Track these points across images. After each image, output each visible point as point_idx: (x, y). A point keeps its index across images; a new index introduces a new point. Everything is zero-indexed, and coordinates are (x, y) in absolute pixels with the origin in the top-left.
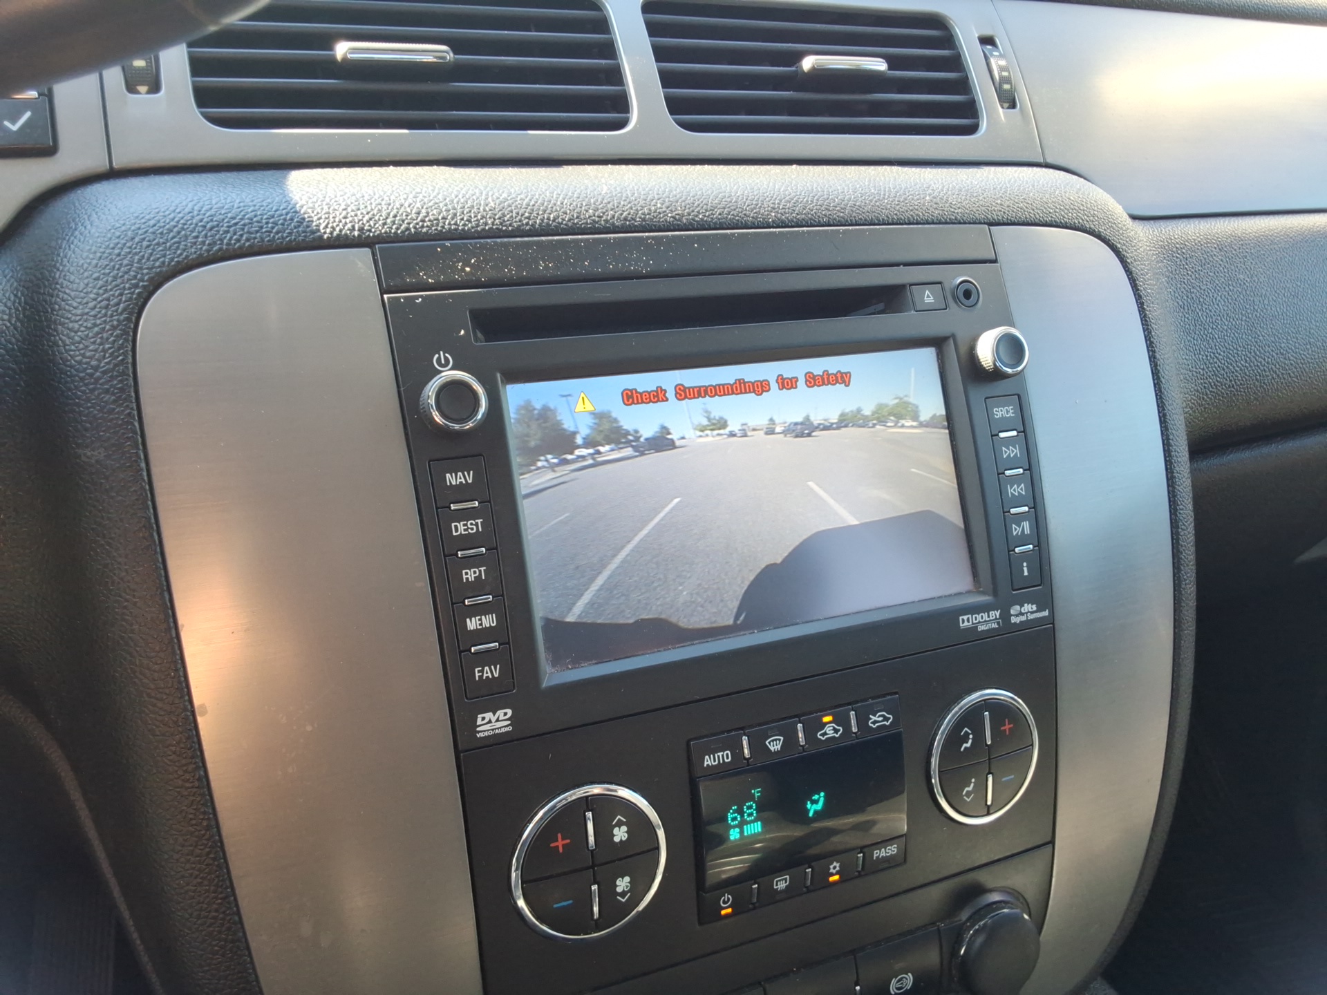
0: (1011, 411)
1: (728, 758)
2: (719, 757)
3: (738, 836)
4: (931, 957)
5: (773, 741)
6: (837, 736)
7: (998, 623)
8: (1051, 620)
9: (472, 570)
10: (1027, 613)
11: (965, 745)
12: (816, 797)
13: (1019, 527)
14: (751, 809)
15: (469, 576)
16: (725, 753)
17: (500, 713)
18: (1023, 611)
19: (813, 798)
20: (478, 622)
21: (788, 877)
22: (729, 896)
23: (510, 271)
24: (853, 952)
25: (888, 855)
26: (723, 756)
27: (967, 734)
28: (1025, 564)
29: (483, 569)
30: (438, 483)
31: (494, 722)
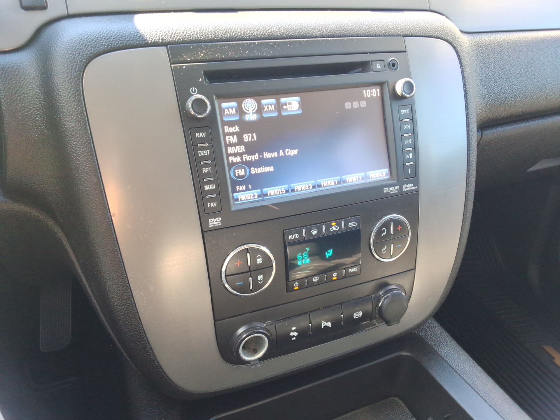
0: (408, 111)
1: (297, 236)
2: (294, 236)
3: (301, 264)
4: (369, 307)
5: (314, 231)
6: (337, 230)
7: (398, 191)
8: (418, 190)
9: (206, 168)
10: (409, 187)
11: (383, 234)
12: (329, 251)
13: (408, 155)
14: (306, 254)
15: (205, 171)
16: (297, 235)
17: (217, 219)
18: (408, 187)
19: (328, 251)
20: (209, 187)
21: (318, 277)
22: (297, 283)
23: (218, 55)
24: (341, 304)
25: (354, 271)
26: (296, 236)
27: (384, 230)
28: (409, 169)
29: (210, 168)
30: (193, 136)
31: (215, 222)
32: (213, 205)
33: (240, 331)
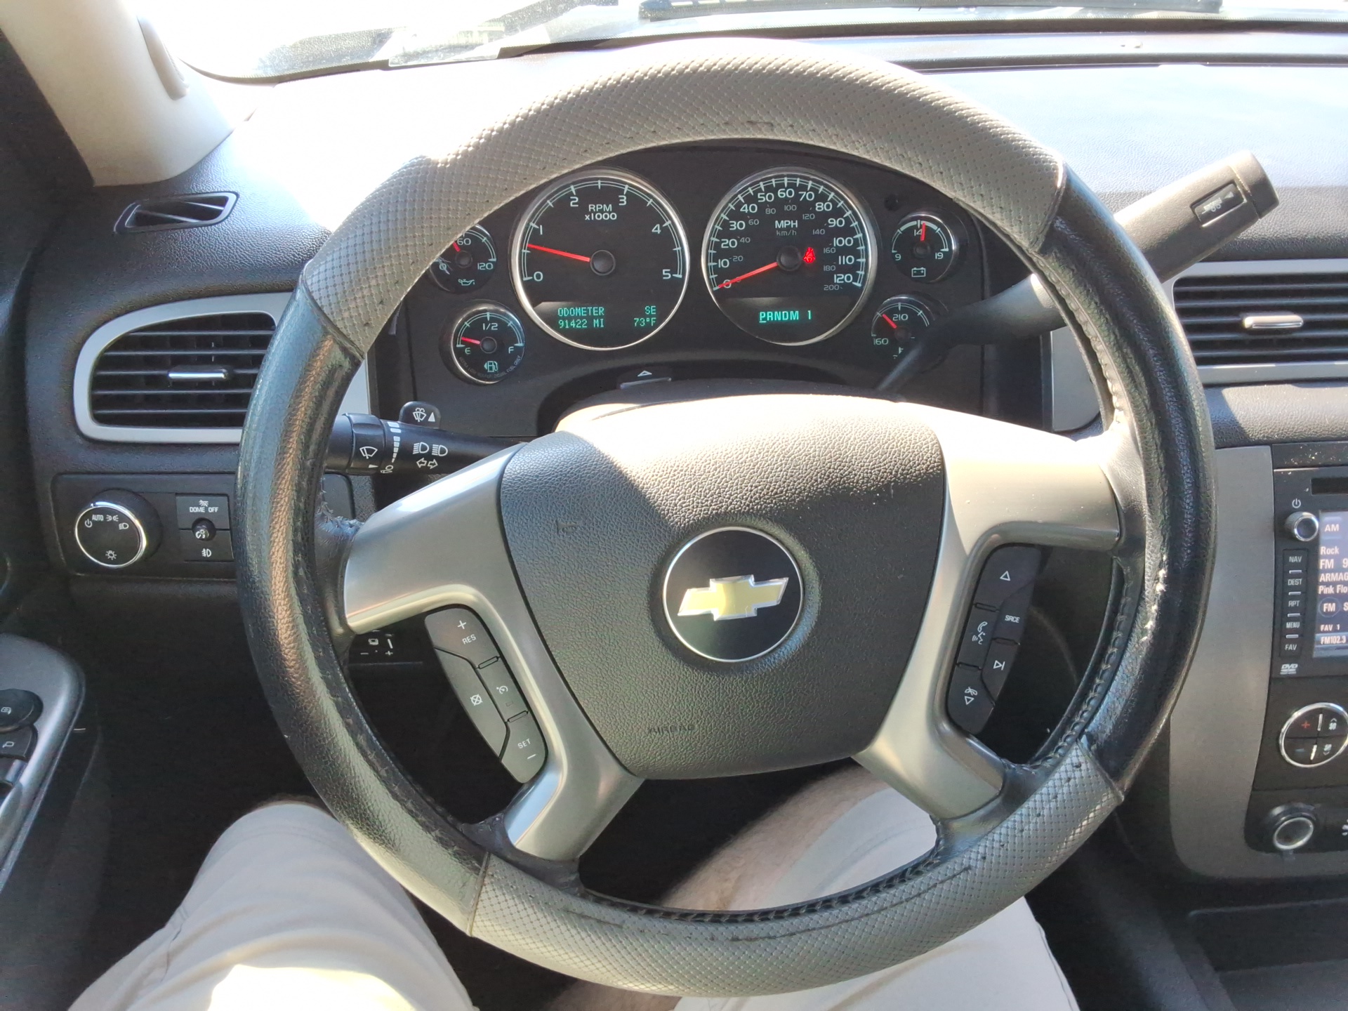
9: (1293, 601)
15: (1291, 604)
17: (1292, 665)
20: (1291, 625)
23: (1333, 459)
29: (1298, 602)
30: (1285, 561)
31: (1289, 669)
32: (1292, 647)
33: (1277, 811)
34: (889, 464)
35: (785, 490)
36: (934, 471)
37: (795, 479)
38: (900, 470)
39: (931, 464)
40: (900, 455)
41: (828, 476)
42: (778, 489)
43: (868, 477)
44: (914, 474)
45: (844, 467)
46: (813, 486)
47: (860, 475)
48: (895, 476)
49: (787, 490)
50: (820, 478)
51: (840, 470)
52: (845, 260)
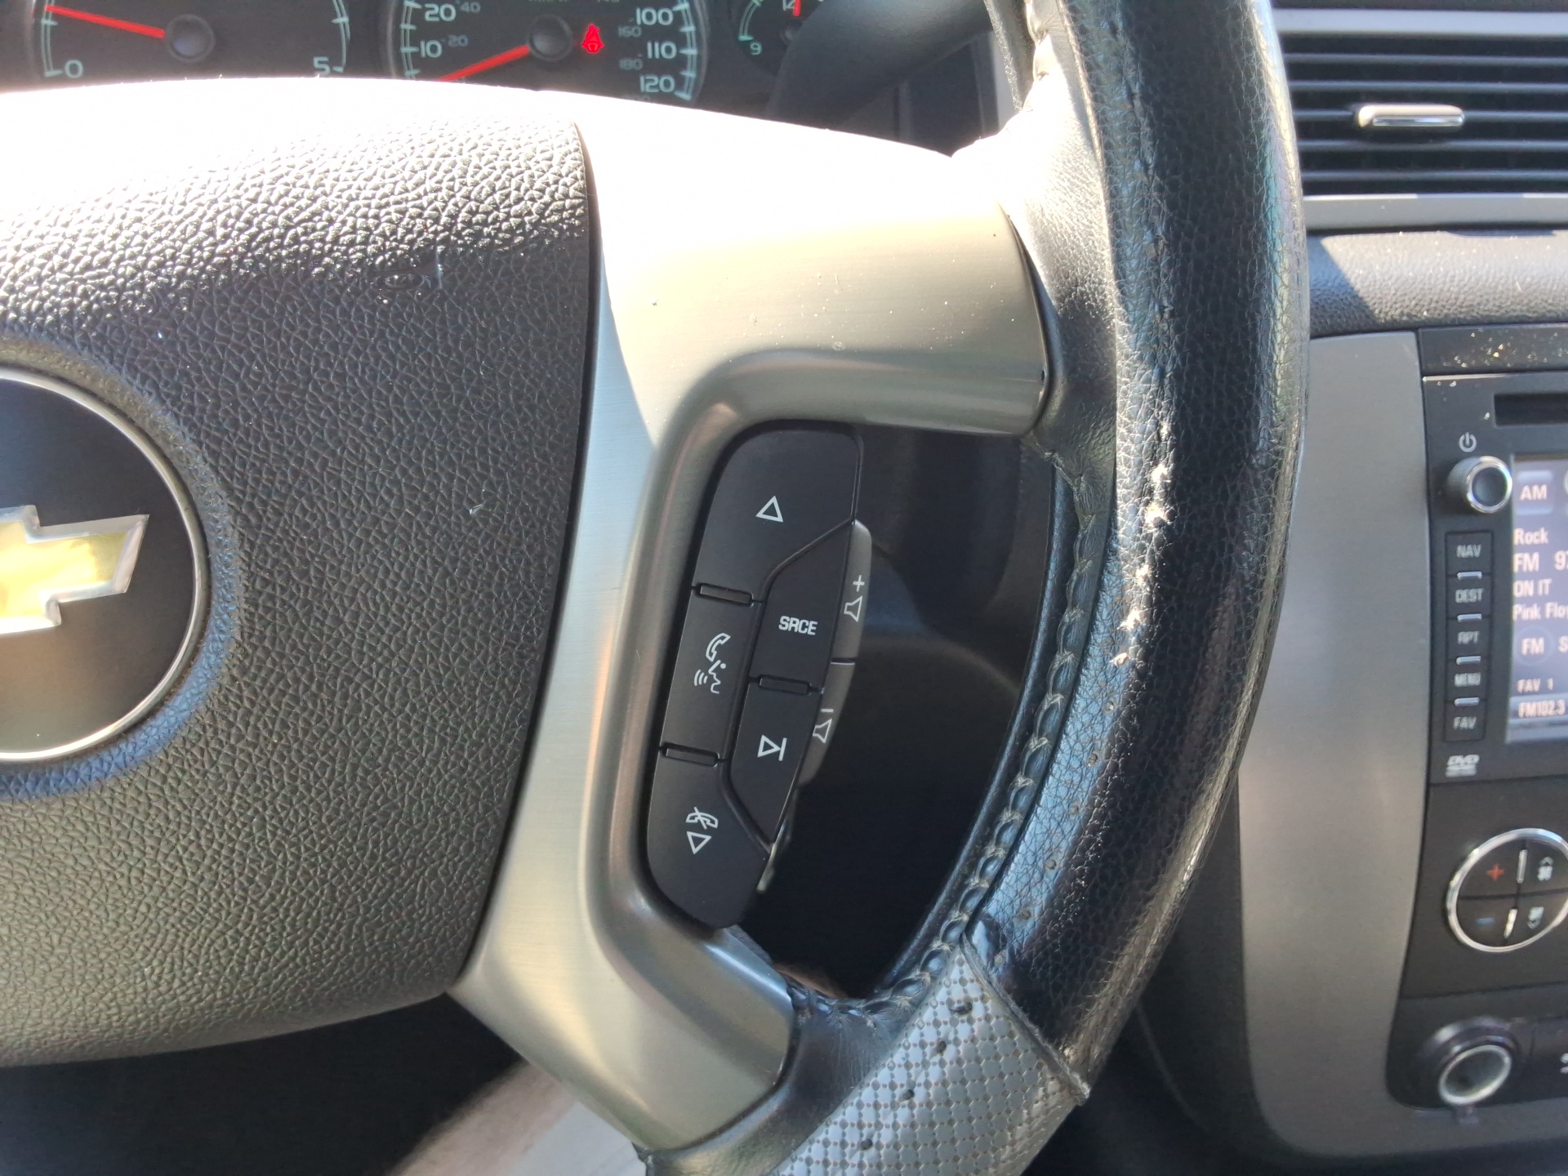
9: (1467, 634)
15: (1463, 638)
17: (1469, 758)
20: (1465, 679)
23: (1533, 357)
29: (1476, 634)
30: (1450, 552)
31: (1462, 765)
32: (1467, 723)
33: (1446, 1034)
34: (432, 196)
35: (116, 257)
36: (562, 220)
37: (150, 230)
38: (463, 215)
39: (554, 199)
40: (465, 172)
41: (249, 222)
42: (93, 255)
43: (367, 229)
44: (505, 226)
45: (297, 198)
46: (200, 248)
47: (344, 223)
48: (448, 227)
49: (122, 259)
50: (225, 225)
51: (286, 206)
52: (659, 50)
